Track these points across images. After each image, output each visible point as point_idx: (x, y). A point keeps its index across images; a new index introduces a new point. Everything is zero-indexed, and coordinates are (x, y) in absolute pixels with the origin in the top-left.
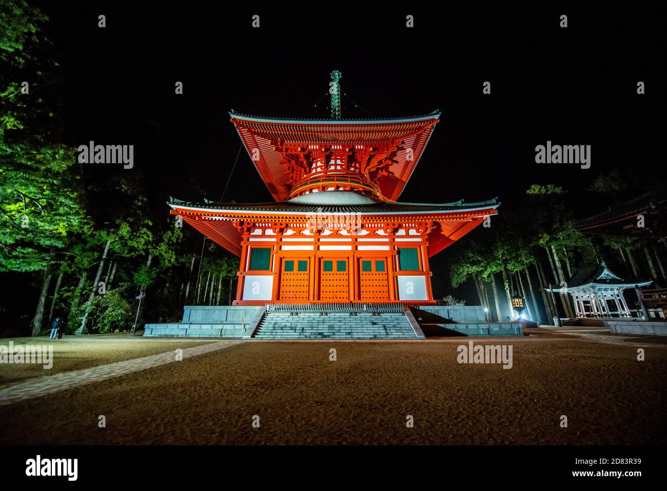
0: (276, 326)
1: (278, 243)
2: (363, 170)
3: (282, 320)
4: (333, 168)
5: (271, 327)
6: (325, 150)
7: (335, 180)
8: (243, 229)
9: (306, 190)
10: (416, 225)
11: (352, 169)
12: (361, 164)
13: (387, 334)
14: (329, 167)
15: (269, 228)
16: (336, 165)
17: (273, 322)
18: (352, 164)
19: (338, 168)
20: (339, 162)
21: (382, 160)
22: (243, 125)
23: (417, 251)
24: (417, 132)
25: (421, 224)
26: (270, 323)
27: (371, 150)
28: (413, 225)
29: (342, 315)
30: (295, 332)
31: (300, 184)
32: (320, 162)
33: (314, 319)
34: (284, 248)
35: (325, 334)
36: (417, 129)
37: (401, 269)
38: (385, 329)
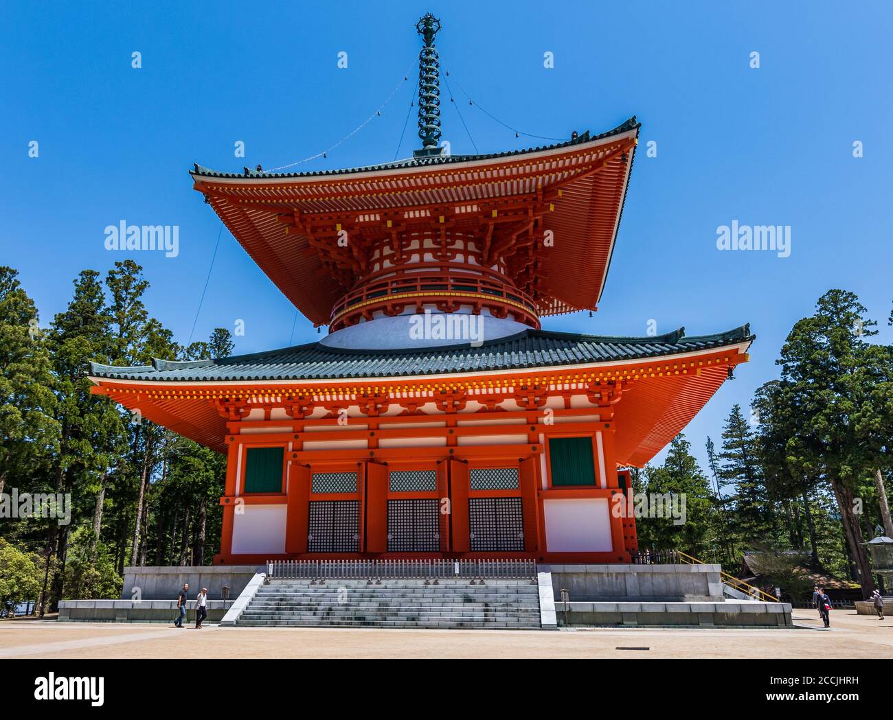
0: (283, 602)
1: (296, 437)
2: (486, 256)
3: (296, 591)
4: (415, 258)
5: (273, 604)
6: (395, 225)
7: (419, 288)
8: (227, 410)
9: (360, 314)
10: (587, 387)
11: (460, 258)
12: (479, 242)
13: (486, 620)
14: (409, 258)
15: (277, 405)
16: (421, 251)
17: (279, 595)
18: (459, 245)
19: (428, 257)
20: (428, 243)
21: (527, 231)
22: (217, 192)
23: (589, 443)
24: (592, 169)
25: (598, 384)
26: (272, 598)
27: (495, 213)
28: (580, 386)
29: (411, 583)
30: (315, 614)
31: (347, 300)
32: (388, 247)
33: (354, 592)
34: (308, 445)
35: (369, 619)
36: (590, 163)
37: (553, 485)
38: (487, 611)
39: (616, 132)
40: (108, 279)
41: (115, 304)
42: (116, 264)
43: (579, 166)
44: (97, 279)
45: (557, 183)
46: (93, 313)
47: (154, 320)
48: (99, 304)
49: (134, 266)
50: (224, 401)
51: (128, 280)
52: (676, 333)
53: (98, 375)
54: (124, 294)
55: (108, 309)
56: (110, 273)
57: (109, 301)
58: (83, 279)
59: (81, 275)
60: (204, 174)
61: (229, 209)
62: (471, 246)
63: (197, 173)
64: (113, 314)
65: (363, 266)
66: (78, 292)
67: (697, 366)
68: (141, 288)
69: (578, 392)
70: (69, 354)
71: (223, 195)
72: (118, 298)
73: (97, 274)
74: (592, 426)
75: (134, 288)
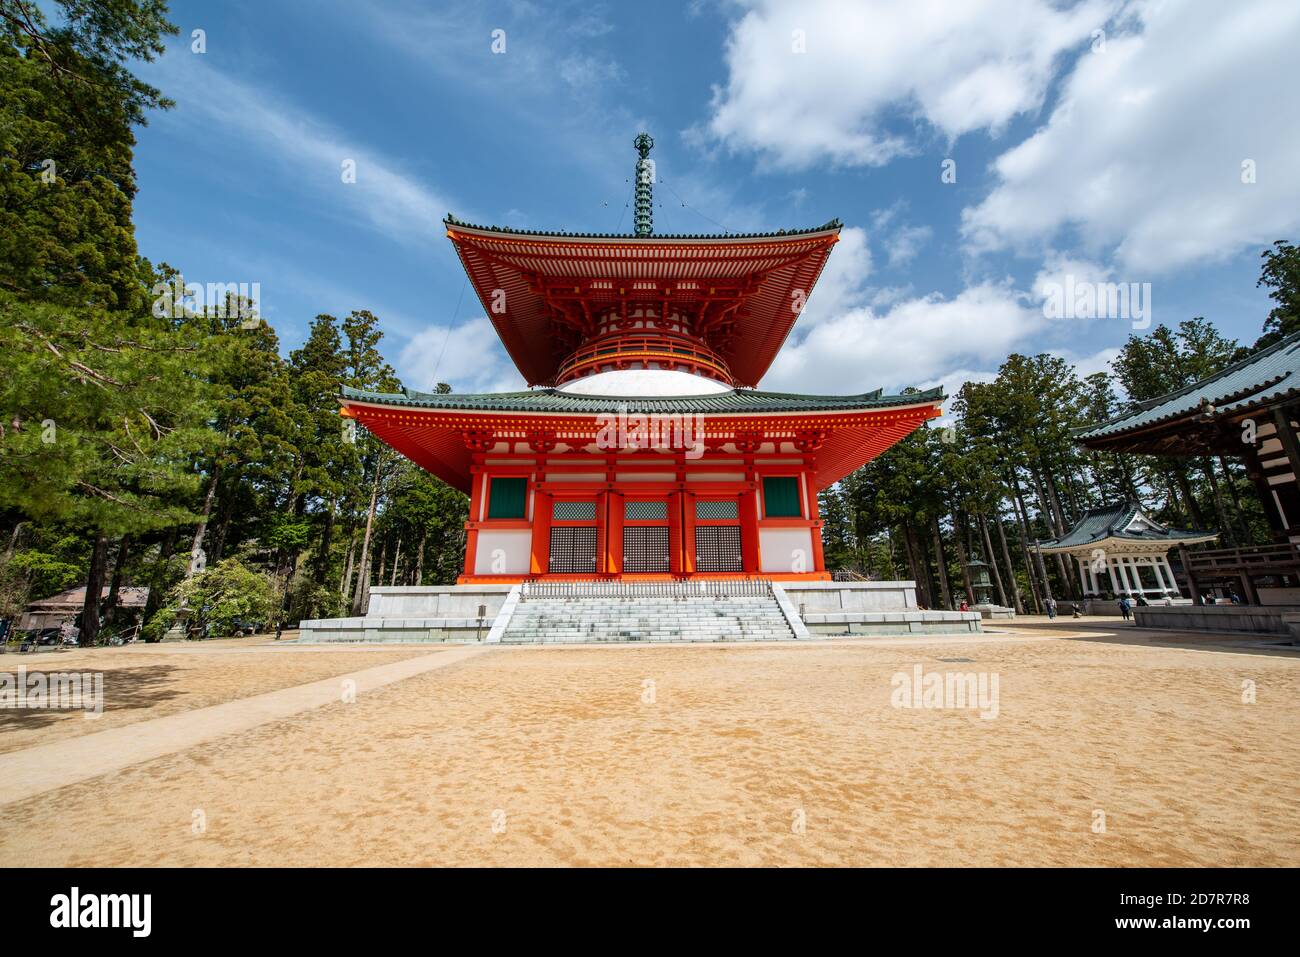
0: (544, 620)
1: (540, 469)
2: (697, 329)
3: (554, 609)
4: (639, 325)
5: (534, 622)
6: (626, 292)
7: (645, 348)
8: (474, 442)
9: (592, 368)
10: (794, 435)
11: (676, 328)
12: (692, 317)
13: (744, 633)
14: (633, 324)
15: (521, 440)
16: (645, 319)
17: (538, 613)
18: (675, 317)
19: (650, 325)
20: (650, 313)
21: (732, 311)
22: (469, 244)
23: (797, 482)
24: (798, 260)
25: (804, 433)
26: (532, 616)
27: (712, 291)
28: (789, 434)
29: (662, 600)
30: (579, 631)
31: (578, 356)
32: (615, 314)
33: (611, 608)
34: (551, 477)
35: (633, 634)
36: (799, 254)
37: (767, 516)
38: (740, 624)
39: (823, 229)
40: (344, 326)
41: (350, 349)
42: (353, 313)
43: (789, 255)
44: (334, 324)
45: (766, 270)
46: (331, 352)
47: (388, 366)
48: (336, 346)
49: (371, 317)
50: (472, 433)
51: (366, 329)
52: (877, 392)
53: (349, 398)
54: (358, 342)
55: (344, 352)
56: (347, 320)
57: (345, 344)
58: (319, 322)
59: (318, 318)
60: (458, 224)
61: (477, 262)
62: (685, 320)
63: (452, 223)
64: (347, 357)
65: (592, 329)
66: (314, 334)
67: (895, 420)
68: (375, 338)
69: (786, 439)
70: (308, 385)
71: (475, 247)
72: (353, 344)
73: (335, 319)
74: (798, 469)
75: (369, 337)
